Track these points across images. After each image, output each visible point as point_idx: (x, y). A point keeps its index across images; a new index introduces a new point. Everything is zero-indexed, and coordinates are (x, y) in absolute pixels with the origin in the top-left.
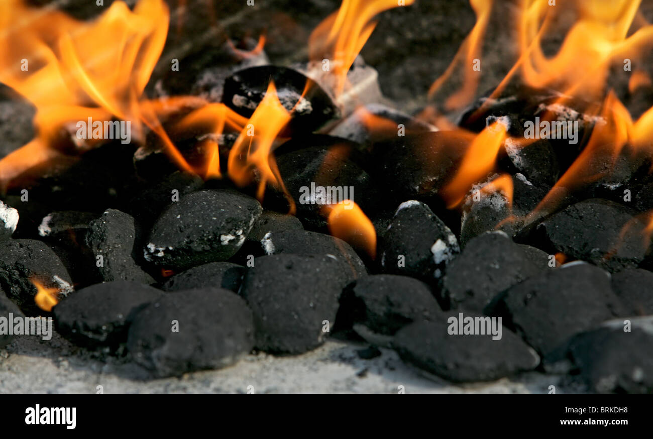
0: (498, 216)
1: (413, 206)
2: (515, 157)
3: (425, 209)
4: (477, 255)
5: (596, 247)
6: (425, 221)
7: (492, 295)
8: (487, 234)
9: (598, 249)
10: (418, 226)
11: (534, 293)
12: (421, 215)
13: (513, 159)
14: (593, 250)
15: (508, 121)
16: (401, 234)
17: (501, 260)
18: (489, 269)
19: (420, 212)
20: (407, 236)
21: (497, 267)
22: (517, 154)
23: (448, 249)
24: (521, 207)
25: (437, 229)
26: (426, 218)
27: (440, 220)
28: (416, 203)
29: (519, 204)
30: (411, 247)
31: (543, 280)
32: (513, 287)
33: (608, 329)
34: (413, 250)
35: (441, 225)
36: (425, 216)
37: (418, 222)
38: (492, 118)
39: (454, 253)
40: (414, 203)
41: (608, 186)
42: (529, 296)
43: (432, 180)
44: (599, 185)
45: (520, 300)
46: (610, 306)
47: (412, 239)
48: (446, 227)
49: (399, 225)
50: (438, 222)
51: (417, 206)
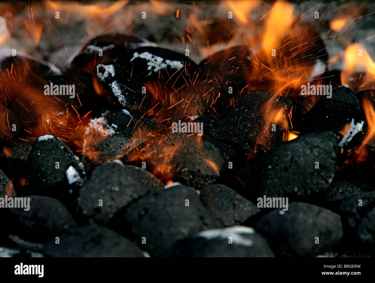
0: (110, 143)
1: (49, 139)
2: (120, 96)
3: (58, 142)
4: (101, 181)
5: (185, 168)
6: (59, 151)
7: (114, 210)
8: (108, 163)
9: (187, 169)
10: (54, 156)
11: (146, 210)
12: (55, 147)
13: (118, 98)
14: (184, 170)
15: (113, 68)
16: (41, 162)
17: (120, 184)
18: (111, 191)
19: (54, 144)
20: (46, 163)
21: (117, 189)
22: (121, 94)
23: (77, 174)
24: (127, 135)
25: (68, 158)
26: (60, 149)
27: (70, 151)
28: (51, 137)
29: (126, 134)
30: (49, 172)
31: (153, 200)
32: (129, 204)
33: (203, 239)
34: (51, 174)
35: (71, 154)
36: (59, 147)
37: (54, 152)
38: (101, 66)
39: (82, 176)
40: (49, 138)
41: (189, 117)
42: (143, 213)
43: (59, 115)
44: (183, 117)
45: (136, 215)
46: (201, 218)
47: (50, 166)
48: (75, 157)
49: (39, 154)
50: (69, 152)
51: (52, 139)
